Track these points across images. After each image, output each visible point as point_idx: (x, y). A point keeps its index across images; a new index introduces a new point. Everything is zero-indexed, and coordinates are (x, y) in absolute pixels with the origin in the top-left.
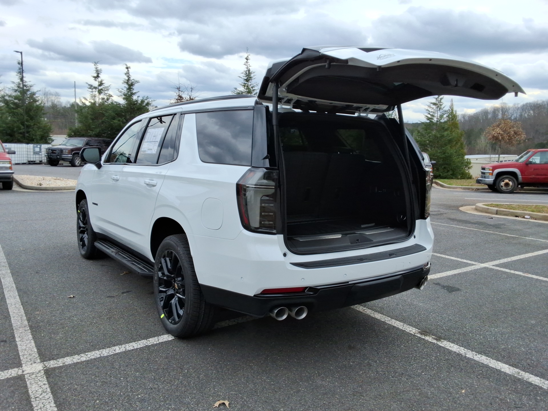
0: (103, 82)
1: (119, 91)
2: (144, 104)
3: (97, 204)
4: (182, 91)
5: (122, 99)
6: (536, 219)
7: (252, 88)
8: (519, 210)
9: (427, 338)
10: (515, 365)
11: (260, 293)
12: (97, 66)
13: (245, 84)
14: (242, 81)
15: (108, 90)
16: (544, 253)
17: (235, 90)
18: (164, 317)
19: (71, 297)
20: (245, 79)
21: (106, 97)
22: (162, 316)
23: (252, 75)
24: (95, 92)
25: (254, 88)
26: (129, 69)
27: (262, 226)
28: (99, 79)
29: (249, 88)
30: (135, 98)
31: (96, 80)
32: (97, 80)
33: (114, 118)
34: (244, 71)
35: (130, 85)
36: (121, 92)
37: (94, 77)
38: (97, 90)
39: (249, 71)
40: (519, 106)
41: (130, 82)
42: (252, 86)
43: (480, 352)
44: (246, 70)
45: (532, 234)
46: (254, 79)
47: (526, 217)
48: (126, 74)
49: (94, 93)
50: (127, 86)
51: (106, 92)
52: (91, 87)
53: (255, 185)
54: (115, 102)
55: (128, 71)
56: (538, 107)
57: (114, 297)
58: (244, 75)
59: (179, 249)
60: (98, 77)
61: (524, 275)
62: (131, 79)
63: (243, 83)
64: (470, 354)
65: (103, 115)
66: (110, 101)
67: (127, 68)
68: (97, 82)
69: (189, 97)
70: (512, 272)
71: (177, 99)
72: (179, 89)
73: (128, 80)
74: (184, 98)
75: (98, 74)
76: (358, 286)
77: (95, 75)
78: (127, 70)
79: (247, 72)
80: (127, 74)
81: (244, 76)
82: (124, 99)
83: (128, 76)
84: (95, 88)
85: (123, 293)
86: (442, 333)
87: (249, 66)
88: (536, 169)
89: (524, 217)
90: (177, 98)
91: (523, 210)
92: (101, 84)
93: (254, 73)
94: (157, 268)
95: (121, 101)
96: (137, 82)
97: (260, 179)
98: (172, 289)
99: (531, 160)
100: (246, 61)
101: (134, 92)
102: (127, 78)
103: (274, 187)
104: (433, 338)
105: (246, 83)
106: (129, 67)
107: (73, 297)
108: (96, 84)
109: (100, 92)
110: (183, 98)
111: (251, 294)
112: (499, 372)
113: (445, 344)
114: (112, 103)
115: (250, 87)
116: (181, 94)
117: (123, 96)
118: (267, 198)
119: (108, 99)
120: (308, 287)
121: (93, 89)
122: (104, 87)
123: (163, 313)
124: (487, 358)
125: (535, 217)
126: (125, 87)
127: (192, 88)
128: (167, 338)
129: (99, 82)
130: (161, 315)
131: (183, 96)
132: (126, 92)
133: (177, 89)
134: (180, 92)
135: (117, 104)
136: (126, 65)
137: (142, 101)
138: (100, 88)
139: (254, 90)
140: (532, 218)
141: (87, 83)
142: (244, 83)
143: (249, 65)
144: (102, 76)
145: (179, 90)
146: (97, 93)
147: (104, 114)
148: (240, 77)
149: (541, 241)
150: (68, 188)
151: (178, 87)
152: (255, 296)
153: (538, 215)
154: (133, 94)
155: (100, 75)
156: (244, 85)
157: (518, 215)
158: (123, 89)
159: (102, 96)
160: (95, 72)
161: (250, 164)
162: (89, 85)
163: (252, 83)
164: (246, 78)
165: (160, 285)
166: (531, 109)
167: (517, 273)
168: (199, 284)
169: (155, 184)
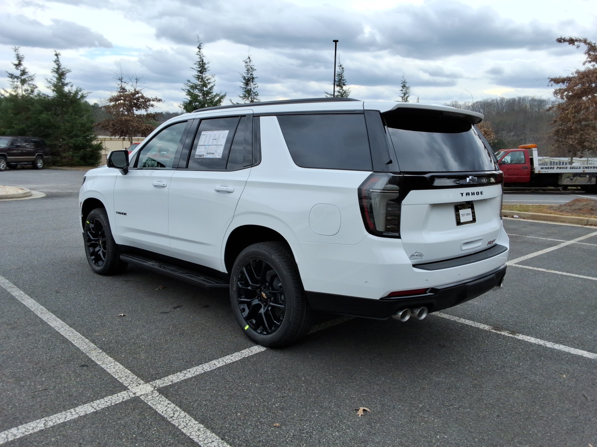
0: (26, 71)
1: (48, 81)
2: (79, 97)
3: (125, 214)
4: (125, 83)
5: (51, 91)
6: (524, 219)
7: (207, 80)
8: (506, 210)
9: (503, 333)
10: (591, 350)
11: (386, 296)
12: (18, 52)
13: (200, 76)
14: (196, 73)
15: (32, 80)
16: (552, 250)
17: (188, 83)
18: (248, 328)
19: (121, 316)
20: (198, 71)
21: (29, 88)
22: (247, 327)
23: (206, 66)
24: (17, 82)
25: (209, 81)
26: (59, 56)
27: (387, 230)
28: (22, 68)
29: (204, 81)
30: (66, 89)
31: (17, 69)
32: (19, 68)
33: (41, 112)
34: (197, 62)
35: (61, 74)
36: (50, 82)
37: (15, 65)
38: (20, 80)
39: (202, 61)
40: (470, 104)
41: (61, 71)
42: (207, 78)
43: (557, 342)
44: (199, 60)
45: (530, 233)
46: (209, 70)
47: (514, 216)
48: (55, 62)
49: (15, 83)
50: (56, 75)
51: (30, 82)
52: (12, 76)
53: (383, 190)
54: (43, 94)
55: (58, 58)
56: (488, 106)
57: (168, 313)
58: (198, 66)
59: (273, 257)
60: (19, 64)
61: (547, 271)
62: (62, 67)
63: (196, 75)
64: (549, 345)
65: (27, 110)
66: (36, 93)
67: (57, 55)
68: (19, 71)
69: (134, 89)
70: (536, 269)
71: (119, 92)
72: (121, 80)
73: (58, 69)
74: (128, 91)
75: (20, 61)
76: (467, 285)
77: (17, 62)
78: (56, 57)
79: (201, 63)
80: (57, 61)
81: (197, 68)
82: (53, 91)
83: (58, 64)
84: (17, 78)
85: (175, 308)
86: (513, 328)
87: (202, 56)
88: (509, 169)
89: (513, 217)
90: (119, 90)
91: (510, 210)
92: (24, 73)
93: (208, 63)
94: (236, 278)
95: (50, 93)
96: (69, 71)
97: (387, 184)
98: (258, 298)
99: (503, 160)
100: (199, 50)
101: (66, 82)
102: (56, 67)
103: (398, 192)
104: (507, 332)
105: (200, 74)
106: (59, 54)
107: (124, 315)
108: (18, 73)
109: (23, 82)
110: (126, 90)
111: (377, 297)
112: (581, 357)
113: (520, 337)
114: (39, 95)
115: (205, 79)
116: (124, 85)
117: (53, 88)
118: (392, 202)
119: (32, 91)
120: (429, 288)
121: (14, 79)
122: (28, 76)
123: (247, 324)
124: (565, 346)
125: (523, 216)
126: (54, 76)
127: (137, 79)
128: (257, 349)
129: (21, 71)
130: (245, 326)
131: (126, 88)
132: (55, 83)
133: (120, 80)
134: (122, 83)
135: (44, 97)
136: (56, 51)
137: (76, 93)
138: (23, 78)
139: (209, 83)
140: (520, 217)
141: (7, 72)
142: (198, 75)
143: (202, 54)
144: (25, 64)
145: (122, 82)
146: (19, 84)
147: (29, 109)
148: (193, 68)
149: (543, 239)
150: (19, 196)
151: (121, 78)
152: (381, 299)
153: (526, 214)
154: (64, 85)
155: (22, 62)
156: (197, 77)
157: (506, 215)
158: (52, 80)
159: (26, 87)
160: (16, 58)
161: (371, 169)
162: (9, 74)
163: (206, 75)
164: (199, 69)
165: (240, 296)
166: (482, 107)
167: (540, 269)
168: (305, 291)
169: (232, 191)
